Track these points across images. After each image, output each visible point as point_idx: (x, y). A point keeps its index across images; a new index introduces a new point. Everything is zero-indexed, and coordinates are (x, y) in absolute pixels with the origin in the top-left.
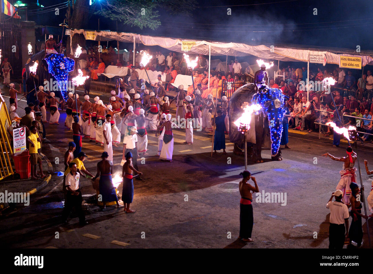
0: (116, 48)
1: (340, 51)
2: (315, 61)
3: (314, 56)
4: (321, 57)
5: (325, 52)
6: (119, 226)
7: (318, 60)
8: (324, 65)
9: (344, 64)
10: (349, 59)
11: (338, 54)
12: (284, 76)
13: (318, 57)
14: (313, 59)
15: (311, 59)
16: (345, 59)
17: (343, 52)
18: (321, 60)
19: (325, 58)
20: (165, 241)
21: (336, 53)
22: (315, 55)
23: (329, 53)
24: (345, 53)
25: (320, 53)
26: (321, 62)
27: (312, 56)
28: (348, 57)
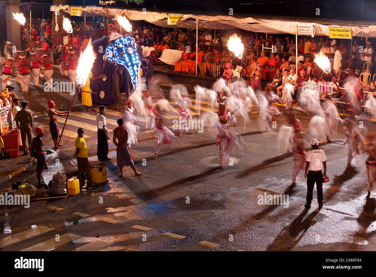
0: (102, 24)
1: (329, 22)
2: (304, 32)
4: (309, 28)
5: (314, 24)
7: (306, 31)
8: (313, 36)
9: (333, 35)
10: (338, 30)
11: (326, 25)
13: (306, 28)
14: (301, 31)
15: (300, 31)
16: (334, 30)
17: (331, 23)
18: (309, 32)
19: (313, 29)
21: (324, 25)
22: (303, 27)
23: (318, 24)
24: (334, 24)
25: (308, 24)
26: (309, 34)
27: (301, 28)
28: (337, 28)
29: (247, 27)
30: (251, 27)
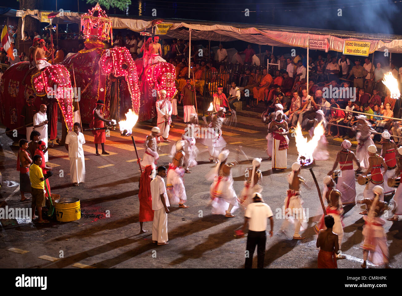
1: (346, 34)
2: (316, 46)
3: (315, 41)
4: (322, 42)
5: (327, 36)
6: (83, 246)
7: (319, 45)
8: (326, 51)
9: (348, 50)
10: (355, 45)
11: (343, 38)
12: (279, 65)
13: (319, 42)
14: (313, 45)
15: (311, 44)
16: (351, 45)
17: (349, 36)
18: (323, 46)
19: (327, 42)
20: (138, 263)
21: (340, 38)
23: (333, 37)
24: (352, 37)
26: (323, 48)
27: (313, 41)
28: (355, 42)
29: (250, 39)
30: (254, 39)
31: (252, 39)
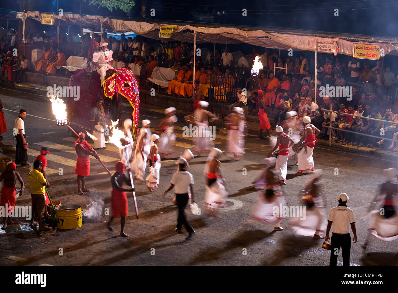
1: (355, 38)
2: (325, 50)
4: (331, 45)
5: (337, 39)
7: (327, 48)
8: (335, 54)
10: (365, 48)
11: (352, 41)
13: (327, 45)
14: (321, 48)
16: (360, 48)
17: (358, 39)
18: (331, 49)
19: (336, 46)
21: (349, 41)
22: (324, 43)
23: (342, 40)
24: (361, 41)
25: (330, 40)
26: (331, 52)
27: (321, 44)
28: (365, 45)
29: (256, 42)
30: (261, 42)
31: (258, 42)
